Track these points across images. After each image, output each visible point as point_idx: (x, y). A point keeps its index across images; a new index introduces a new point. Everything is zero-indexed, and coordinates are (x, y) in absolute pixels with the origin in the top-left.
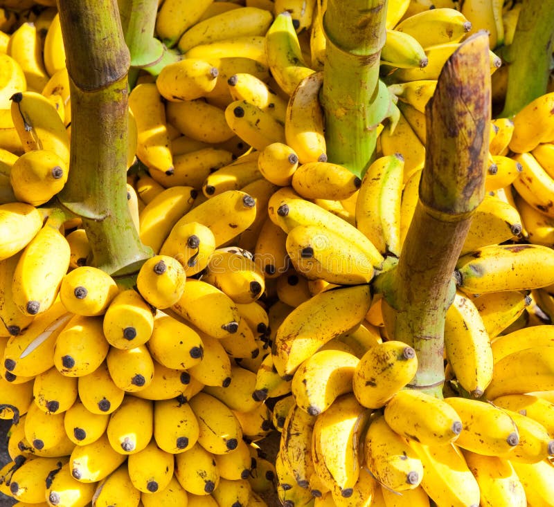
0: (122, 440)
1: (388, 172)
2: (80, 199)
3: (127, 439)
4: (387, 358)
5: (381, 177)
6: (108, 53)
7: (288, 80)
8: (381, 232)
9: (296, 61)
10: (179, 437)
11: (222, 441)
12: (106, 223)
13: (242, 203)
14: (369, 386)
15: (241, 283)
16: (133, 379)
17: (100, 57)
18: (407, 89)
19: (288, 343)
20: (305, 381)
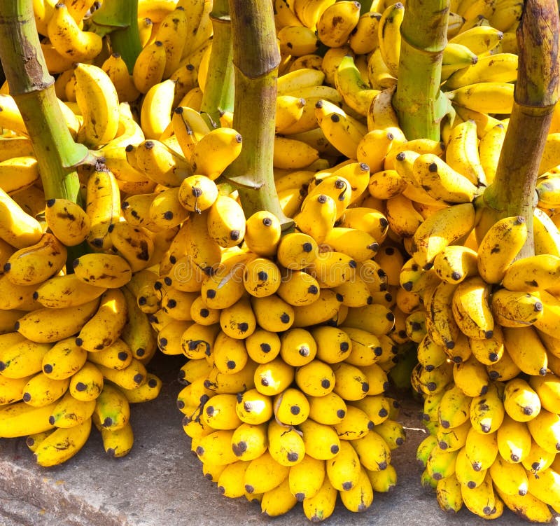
0: (299, 348)
1: (466, 132)
2: (243, 173)
3: (302, 347)
4: (506, 226)
5: (463, 136)
6: (270, 46)
7: (360, 101)
8: (472, 171)
9: (364, 87)
10: (342, 342)
11: (371, 350)
12: (261, 191)
13: (360, 169)
14: (494, 253)
15: (372, 221)
16: (309, 289)
17: (264, 50)
18: (457, 94)
19: (425, 240)
20: (446, 258)
